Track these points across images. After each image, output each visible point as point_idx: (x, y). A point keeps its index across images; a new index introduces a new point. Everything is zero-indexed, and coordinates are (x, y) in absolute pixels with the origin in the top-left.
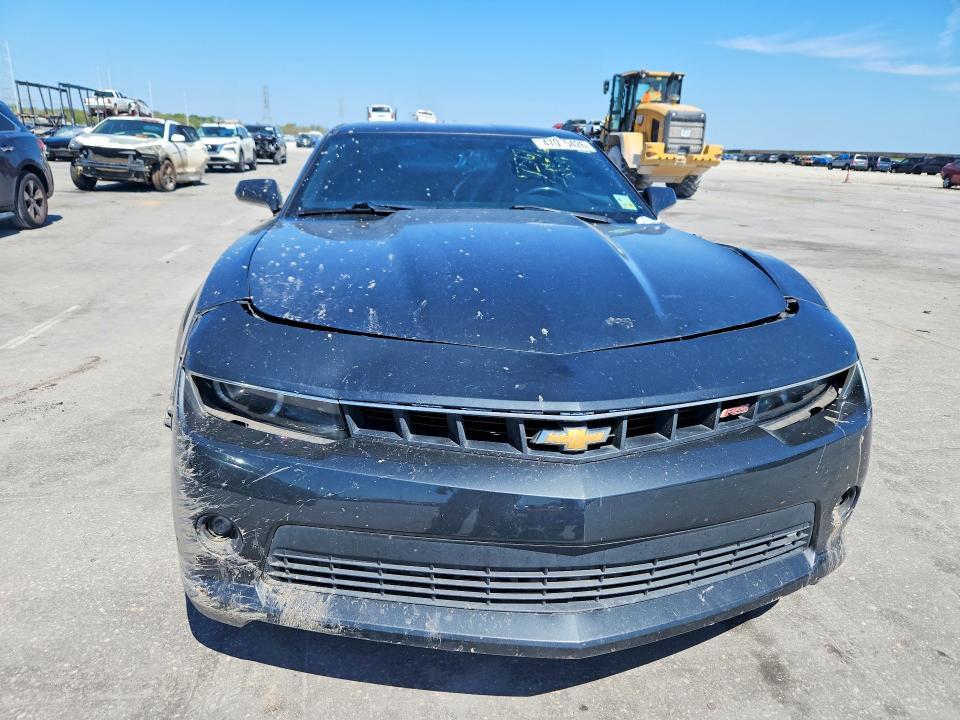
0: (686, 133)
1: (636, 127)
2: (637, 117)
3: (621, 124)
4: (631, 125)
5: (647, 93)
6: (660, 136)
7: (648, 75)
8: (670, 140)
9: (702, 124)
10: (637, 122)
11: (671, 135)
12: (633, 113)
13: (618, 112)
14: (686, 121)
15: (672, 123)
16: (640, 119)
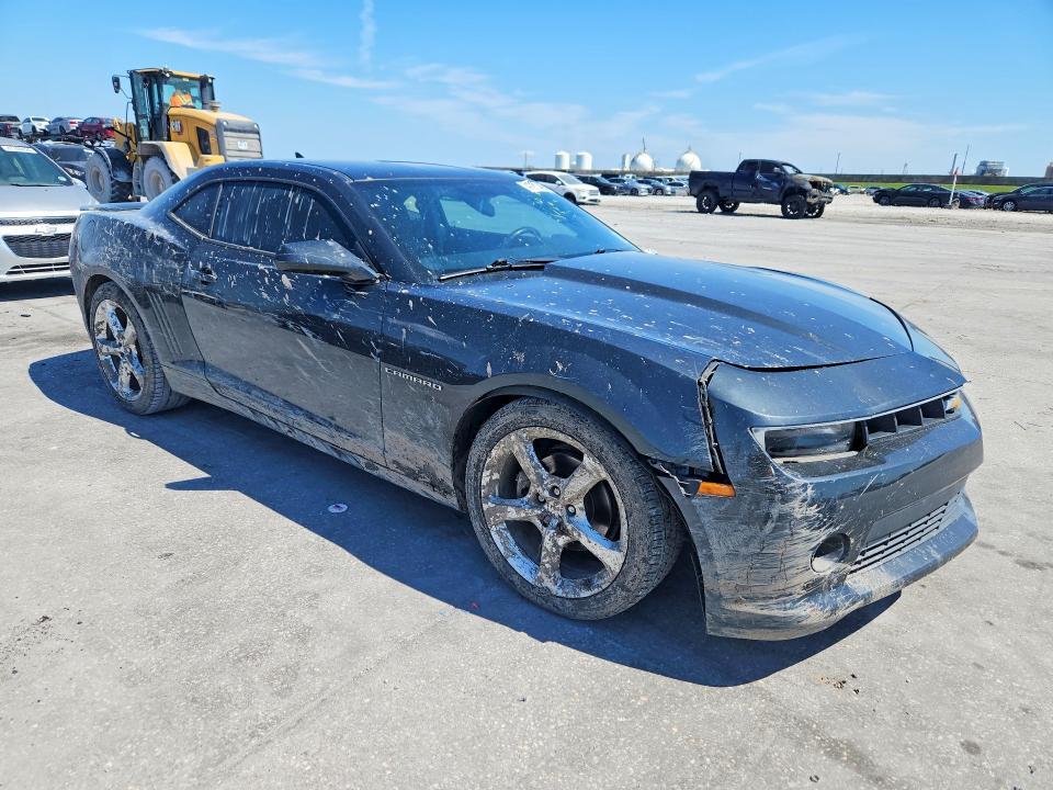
0: (243, 145)
1: (173, 136)
2: (172, 123)
3: (150, 131)
4: (165, 132)
5: (174, 95)
6: (214, 147)
7: (172, 75)
8: (228, 153)
9: (257, 136)
10: (172, 129)
11: (227, 147)
12: (164, 119)
13: (145, 116)
14: (239, 131)
15: (225, 133)
16: (178, 127)
